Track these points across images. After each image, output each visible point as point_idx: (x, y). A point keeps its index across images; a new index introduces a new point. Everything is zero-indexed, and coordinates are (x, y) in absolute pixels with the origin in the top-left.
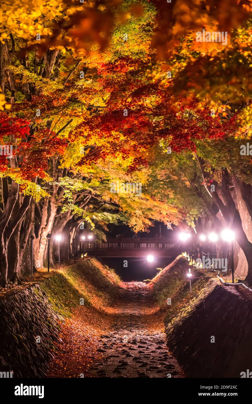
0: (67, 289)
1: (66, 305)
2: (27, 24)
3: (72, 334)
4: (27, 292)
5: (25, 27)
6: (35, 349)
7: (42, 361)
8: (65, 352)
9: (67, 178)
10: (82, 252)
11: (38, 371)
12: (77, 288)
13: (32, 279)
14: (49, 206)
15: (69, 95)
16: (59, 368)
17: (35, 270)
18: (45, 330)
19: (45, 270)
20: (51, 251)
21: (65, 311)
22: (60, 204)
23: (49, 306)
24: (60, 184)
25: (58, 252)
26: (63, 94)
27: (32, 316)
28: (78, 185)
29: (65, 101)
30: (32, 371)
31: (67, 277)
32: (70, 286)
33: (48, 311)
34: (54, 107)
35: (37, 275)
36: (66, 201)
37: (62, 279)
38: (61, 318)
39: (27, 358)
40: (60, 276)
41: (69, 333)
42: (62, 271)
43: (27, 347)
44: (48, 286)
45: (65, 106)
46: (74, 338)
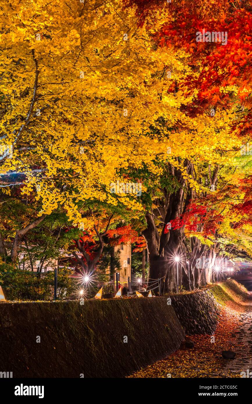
0: (222, 292)
1: (222, 300)
2: (209, 153)
3: (226, 313)
4: (204, 293)
5: (208, 154)
6: (210, 318)
7: (213, 324)
8: (223, 321)
9: (222, 239)
10: (227, 277)
11: (212, 328)
12: (227, 293)
13: (206, 287)
14: (213, 253)
15: (225, 194)
16: (221, 327)
17: (207, 284)
18: (214, 310)
19: (212, 284)
20: (214, 275)
21: (222, 303)
22: (218, 252)
23: (214, 300)
24: (218, 242)
25: (217, 276)
26: (222, 194)
27: (207, 303)
28: (227, 242)
29: (223, 197)
30: (209, 328)
31: (222, 287)
32: (224, 292)
33: (214, 302)
34: (217, 200)
35: (207, 286)
36: (221, 250)
37: (220, 289)
38: (221, 305)
39: (207, 322)
40: (219, 287)
41: (224, 313)
42: (219, 284)
43: (206, 316)
44: (213, 290)
45: (223, 200)
46: (227, 315)
